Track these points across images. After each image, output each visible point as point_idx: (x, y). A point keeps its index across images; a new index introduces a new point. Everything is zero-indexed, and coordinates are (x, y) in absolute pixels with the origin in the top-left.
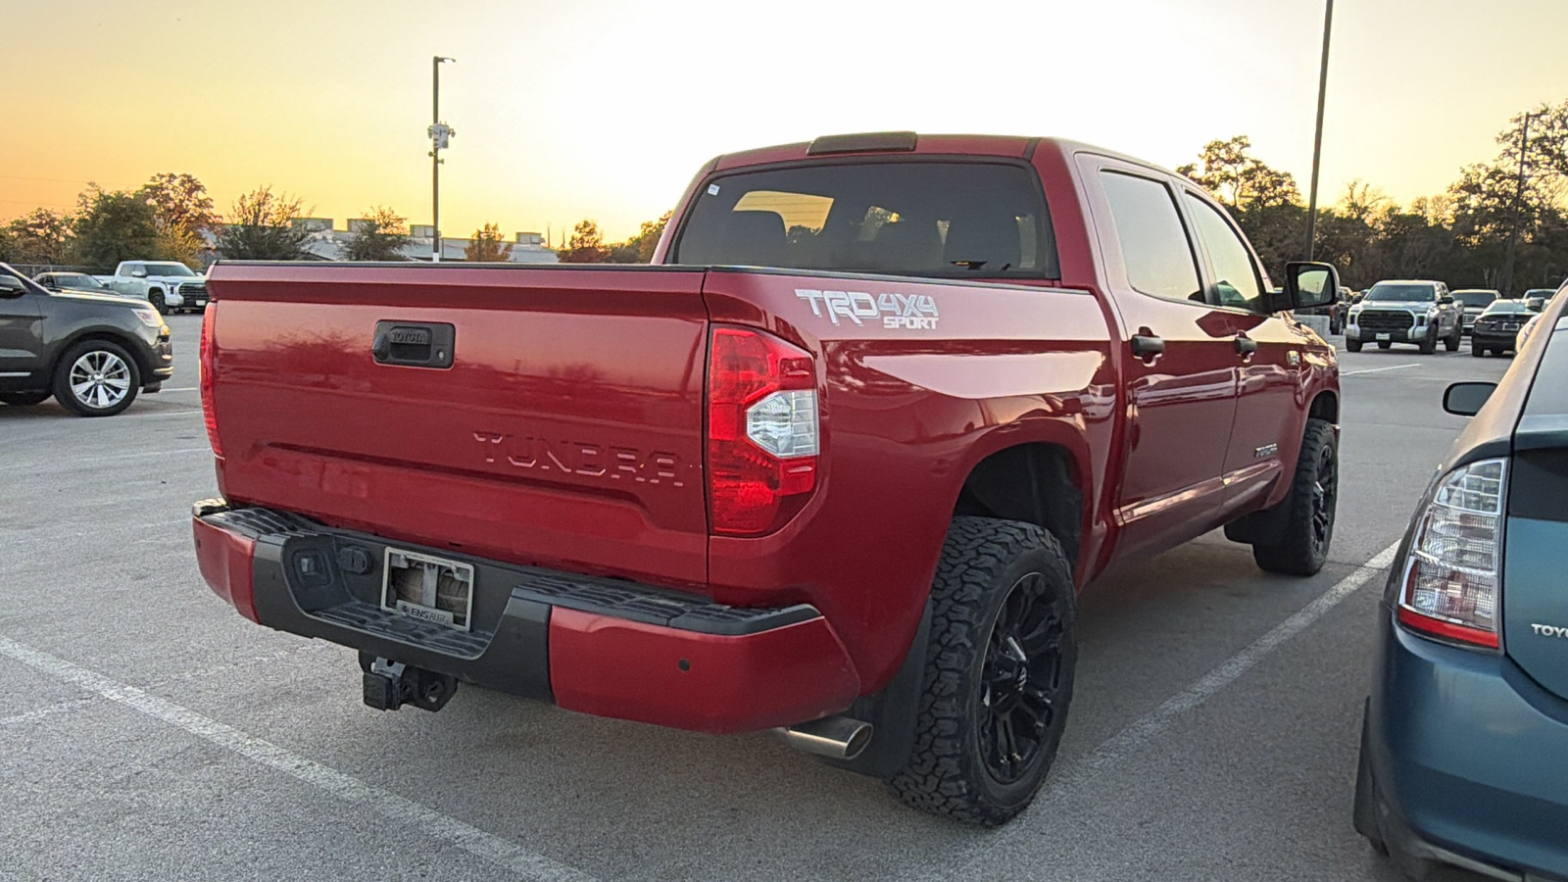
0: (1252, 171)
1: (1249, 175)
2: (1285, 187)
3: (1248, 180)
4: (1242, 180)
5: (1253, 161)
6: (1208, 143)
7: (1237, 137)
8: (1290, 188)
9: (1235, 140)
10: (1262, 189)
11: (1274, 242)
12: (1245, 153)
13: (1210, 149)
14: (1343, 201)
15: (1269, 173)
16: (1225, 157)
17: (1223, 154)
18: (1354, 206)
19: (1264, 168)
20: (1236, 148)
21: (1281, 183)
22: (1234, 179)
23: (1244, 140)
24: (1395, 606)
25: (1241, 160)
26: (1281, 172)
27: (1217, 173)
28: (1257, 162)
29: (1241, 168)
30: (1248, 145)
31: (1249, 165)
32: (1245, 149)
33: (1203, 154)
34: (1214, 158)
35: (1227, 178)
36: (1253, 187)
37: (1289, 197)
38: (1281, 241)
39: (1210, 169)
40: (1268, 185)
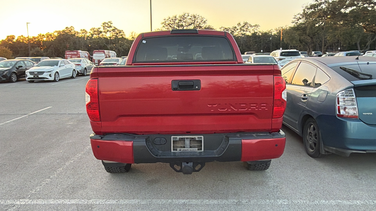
0: (114, 29)
1: (113, 30)
2: (122, 33)
3: (114, 31)
4: (112, 32)
5: (114, 27)
6: (103, 22)
7: (109, 21)
8: (123, 34)
9: (109, 22)
10: (117, 34)
11: (121, 46)
12: (112, 25)
13: (103, 24)
14: (130, 36)
15: (118, 30)
16: (107, 26)
17: (107, 25)
18: (133, 38)
19: (117, 29)
20: (109, 24)
21: (121, 32)
22: (110, 31)
23: (111, 22)
24: (336, 114)
25: (111, 27)
26: (121, 30)
27: (106, 30)
28: (115, 27)
29: (111, 29)
30: (112, 23)
31: (113, 28)
32: (112, 24)
33: (102, 25)
34: (105, 26)
35: (108, 31)
36: (115, 33)
37: (123, 36)
38: (123, 46)
39: (104, 29)
40: (118, 33)
